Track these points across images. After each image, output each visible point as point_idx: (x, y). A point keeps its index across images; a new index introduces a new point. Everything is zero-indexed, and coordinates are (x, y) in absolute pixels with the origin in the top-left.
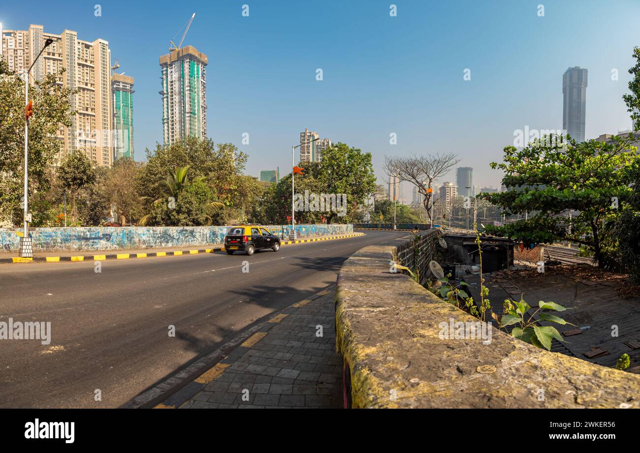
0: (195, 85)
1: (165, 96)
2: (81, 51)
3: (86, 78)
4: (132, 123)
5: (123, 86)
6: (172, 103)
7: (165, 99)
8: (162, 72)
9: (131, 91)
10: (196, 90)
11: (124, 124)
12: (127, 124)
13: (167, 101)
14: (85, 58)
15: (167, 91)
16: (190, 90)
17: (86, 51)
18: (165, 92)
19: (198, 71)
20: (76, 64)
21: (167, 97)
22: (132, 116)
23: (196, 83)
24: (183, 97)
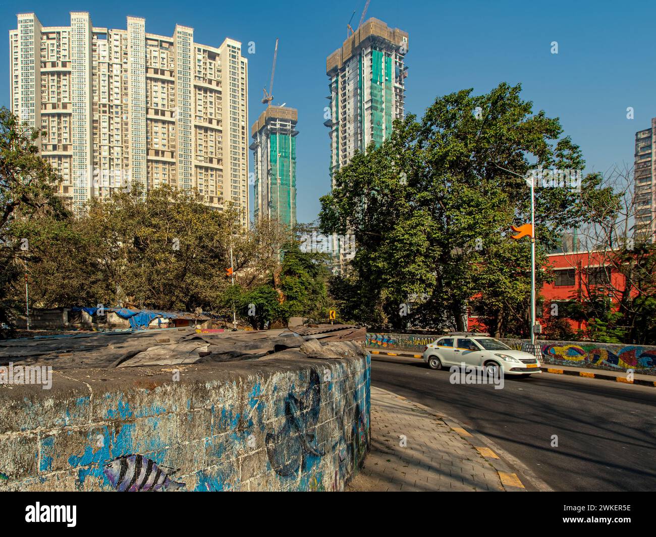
0: (382, 96)
1: (334, 128)
2: (201, 64)
3: (209, 110)
4: (294, 182)
5: (281, 125)
6: (345, 138)
7: (334, 134)
8: (330, 86)
9: (292, 132)
10: (383, 106)
11: (282, 184)
12: (286, 184)
13: (337, 137)
14: (208, 76)
15: (337, 118)
16: (371, 108)
17: (210, 63)
18: (334, 121)
19: (388, 68)
20: (192, 86)
21: (337, 130)
22: (294, 172)
23: (383, 93)
24: (361, 122)
